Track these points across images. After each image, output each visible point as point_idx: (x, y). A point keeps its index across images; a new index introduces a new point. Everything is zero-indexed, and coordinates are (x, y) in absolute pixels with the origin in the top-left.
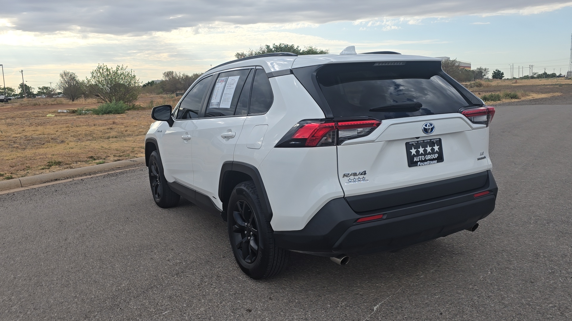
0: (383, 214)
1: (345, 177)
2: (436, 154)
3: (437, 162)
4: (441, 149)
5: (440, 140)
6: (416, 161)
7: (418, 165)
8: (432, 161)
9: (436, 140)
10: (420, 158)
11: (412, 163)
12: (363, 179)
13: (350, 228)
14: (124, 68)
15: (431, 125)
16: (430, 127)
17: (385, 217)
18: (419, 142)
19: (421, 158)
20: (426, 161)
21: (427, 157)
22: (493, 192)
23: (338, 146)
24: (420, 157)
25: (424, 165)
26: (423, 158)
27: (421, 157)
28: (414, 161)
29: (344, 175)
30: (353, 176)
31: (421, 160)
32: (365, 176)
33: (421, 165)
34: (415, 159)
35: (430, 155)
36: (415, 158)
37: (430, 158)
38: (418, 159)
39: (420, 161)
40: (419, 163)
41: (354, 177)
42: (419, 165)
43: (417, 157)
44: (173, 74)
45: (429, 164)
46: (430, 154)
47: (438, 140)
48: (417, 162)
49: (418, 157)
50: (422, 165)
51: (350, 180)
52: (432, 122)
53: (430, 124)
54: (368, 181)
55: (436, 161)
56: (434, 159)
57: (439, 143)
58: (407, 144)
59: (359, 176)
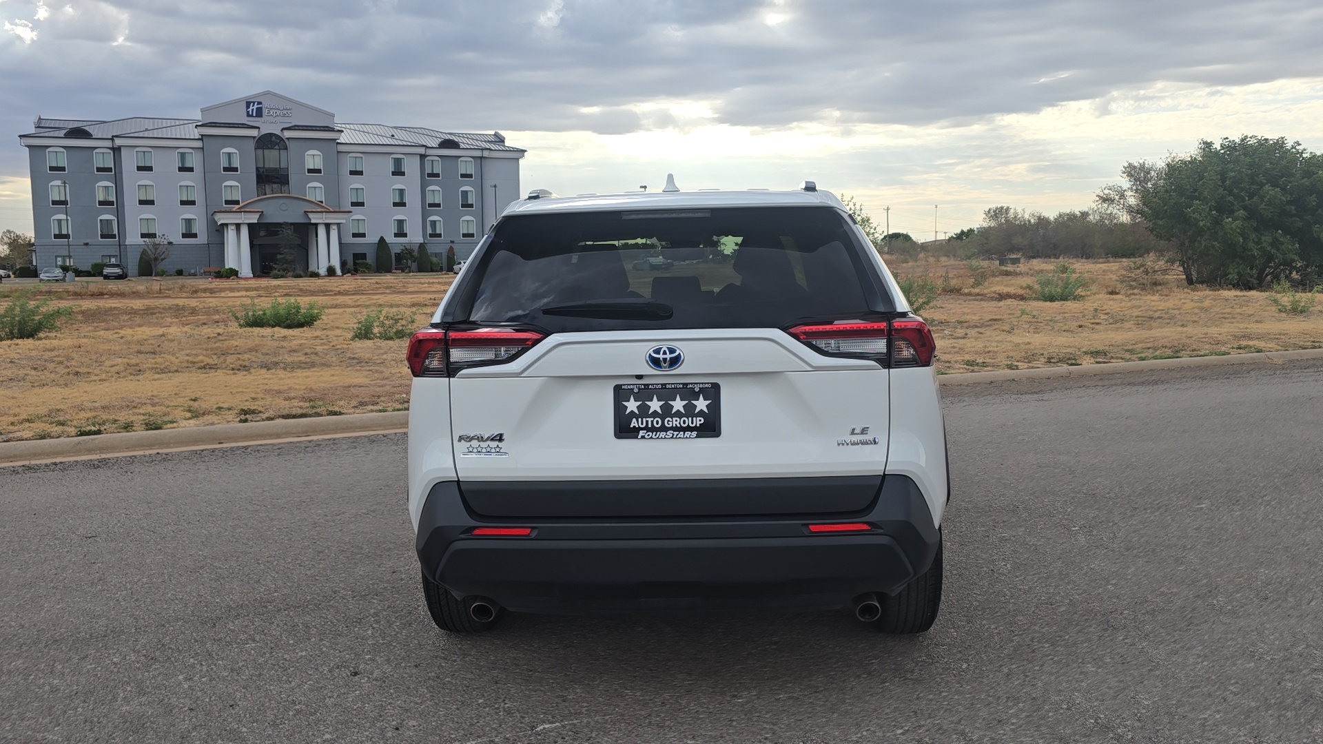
0: (533, 528)
1: (463, 441)
2: (698, 419)
3: (698, 436)
4: (715, 407)
5: (716, 387)
6: (637, 426)
7: (639, 437)
8: (682, 433)
9: (701, 386)
10: (647, 422)
11: (624, 429)
12: (498, 450)
13: (456, 542)
14: (847, 200)
15: (672, 351)
16: (668, 356)
17: (534, 535)
18: (650, 387)
19: (652, 422)
20: (664, 429)
21: (669, 421)
22: (882, 529)
23: (451, 379)
24: (647, 419)
25: (658, 438)
26: (657, 423)
27: (652, 419)
28: (631, 426)
29: (460, 437)
30: (476, 441)
31: (650, 426)
32: (500, 445)
33: (646, 436)
34: (634, 423)
35: (678, 419)
36: (634, 420)
37: (679, 426)
38: (642, 424)
39: (647, 429)
40: (641, 433)
41: (480, 443)
42: (643, 437)
43: (640, 420)
44: (1007, 214)
45: (672, 437)
46: (679, 415)
47: (707, 386)
48: (637, 430)
49: (644, 420)
50: (651, 438)
51: (471, 449)
52: (673, 345)
53: (668, 348)
54: (507, 456)
55: (696, 433)
56: (689, 429)
57: (713, 393)
58: (618, 389)
59: (489, 443)
